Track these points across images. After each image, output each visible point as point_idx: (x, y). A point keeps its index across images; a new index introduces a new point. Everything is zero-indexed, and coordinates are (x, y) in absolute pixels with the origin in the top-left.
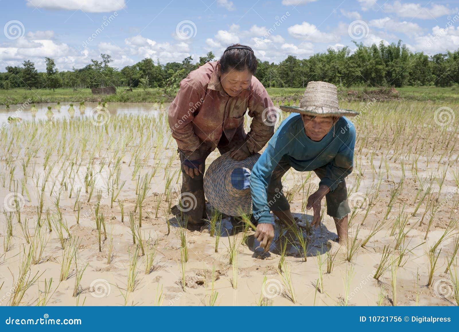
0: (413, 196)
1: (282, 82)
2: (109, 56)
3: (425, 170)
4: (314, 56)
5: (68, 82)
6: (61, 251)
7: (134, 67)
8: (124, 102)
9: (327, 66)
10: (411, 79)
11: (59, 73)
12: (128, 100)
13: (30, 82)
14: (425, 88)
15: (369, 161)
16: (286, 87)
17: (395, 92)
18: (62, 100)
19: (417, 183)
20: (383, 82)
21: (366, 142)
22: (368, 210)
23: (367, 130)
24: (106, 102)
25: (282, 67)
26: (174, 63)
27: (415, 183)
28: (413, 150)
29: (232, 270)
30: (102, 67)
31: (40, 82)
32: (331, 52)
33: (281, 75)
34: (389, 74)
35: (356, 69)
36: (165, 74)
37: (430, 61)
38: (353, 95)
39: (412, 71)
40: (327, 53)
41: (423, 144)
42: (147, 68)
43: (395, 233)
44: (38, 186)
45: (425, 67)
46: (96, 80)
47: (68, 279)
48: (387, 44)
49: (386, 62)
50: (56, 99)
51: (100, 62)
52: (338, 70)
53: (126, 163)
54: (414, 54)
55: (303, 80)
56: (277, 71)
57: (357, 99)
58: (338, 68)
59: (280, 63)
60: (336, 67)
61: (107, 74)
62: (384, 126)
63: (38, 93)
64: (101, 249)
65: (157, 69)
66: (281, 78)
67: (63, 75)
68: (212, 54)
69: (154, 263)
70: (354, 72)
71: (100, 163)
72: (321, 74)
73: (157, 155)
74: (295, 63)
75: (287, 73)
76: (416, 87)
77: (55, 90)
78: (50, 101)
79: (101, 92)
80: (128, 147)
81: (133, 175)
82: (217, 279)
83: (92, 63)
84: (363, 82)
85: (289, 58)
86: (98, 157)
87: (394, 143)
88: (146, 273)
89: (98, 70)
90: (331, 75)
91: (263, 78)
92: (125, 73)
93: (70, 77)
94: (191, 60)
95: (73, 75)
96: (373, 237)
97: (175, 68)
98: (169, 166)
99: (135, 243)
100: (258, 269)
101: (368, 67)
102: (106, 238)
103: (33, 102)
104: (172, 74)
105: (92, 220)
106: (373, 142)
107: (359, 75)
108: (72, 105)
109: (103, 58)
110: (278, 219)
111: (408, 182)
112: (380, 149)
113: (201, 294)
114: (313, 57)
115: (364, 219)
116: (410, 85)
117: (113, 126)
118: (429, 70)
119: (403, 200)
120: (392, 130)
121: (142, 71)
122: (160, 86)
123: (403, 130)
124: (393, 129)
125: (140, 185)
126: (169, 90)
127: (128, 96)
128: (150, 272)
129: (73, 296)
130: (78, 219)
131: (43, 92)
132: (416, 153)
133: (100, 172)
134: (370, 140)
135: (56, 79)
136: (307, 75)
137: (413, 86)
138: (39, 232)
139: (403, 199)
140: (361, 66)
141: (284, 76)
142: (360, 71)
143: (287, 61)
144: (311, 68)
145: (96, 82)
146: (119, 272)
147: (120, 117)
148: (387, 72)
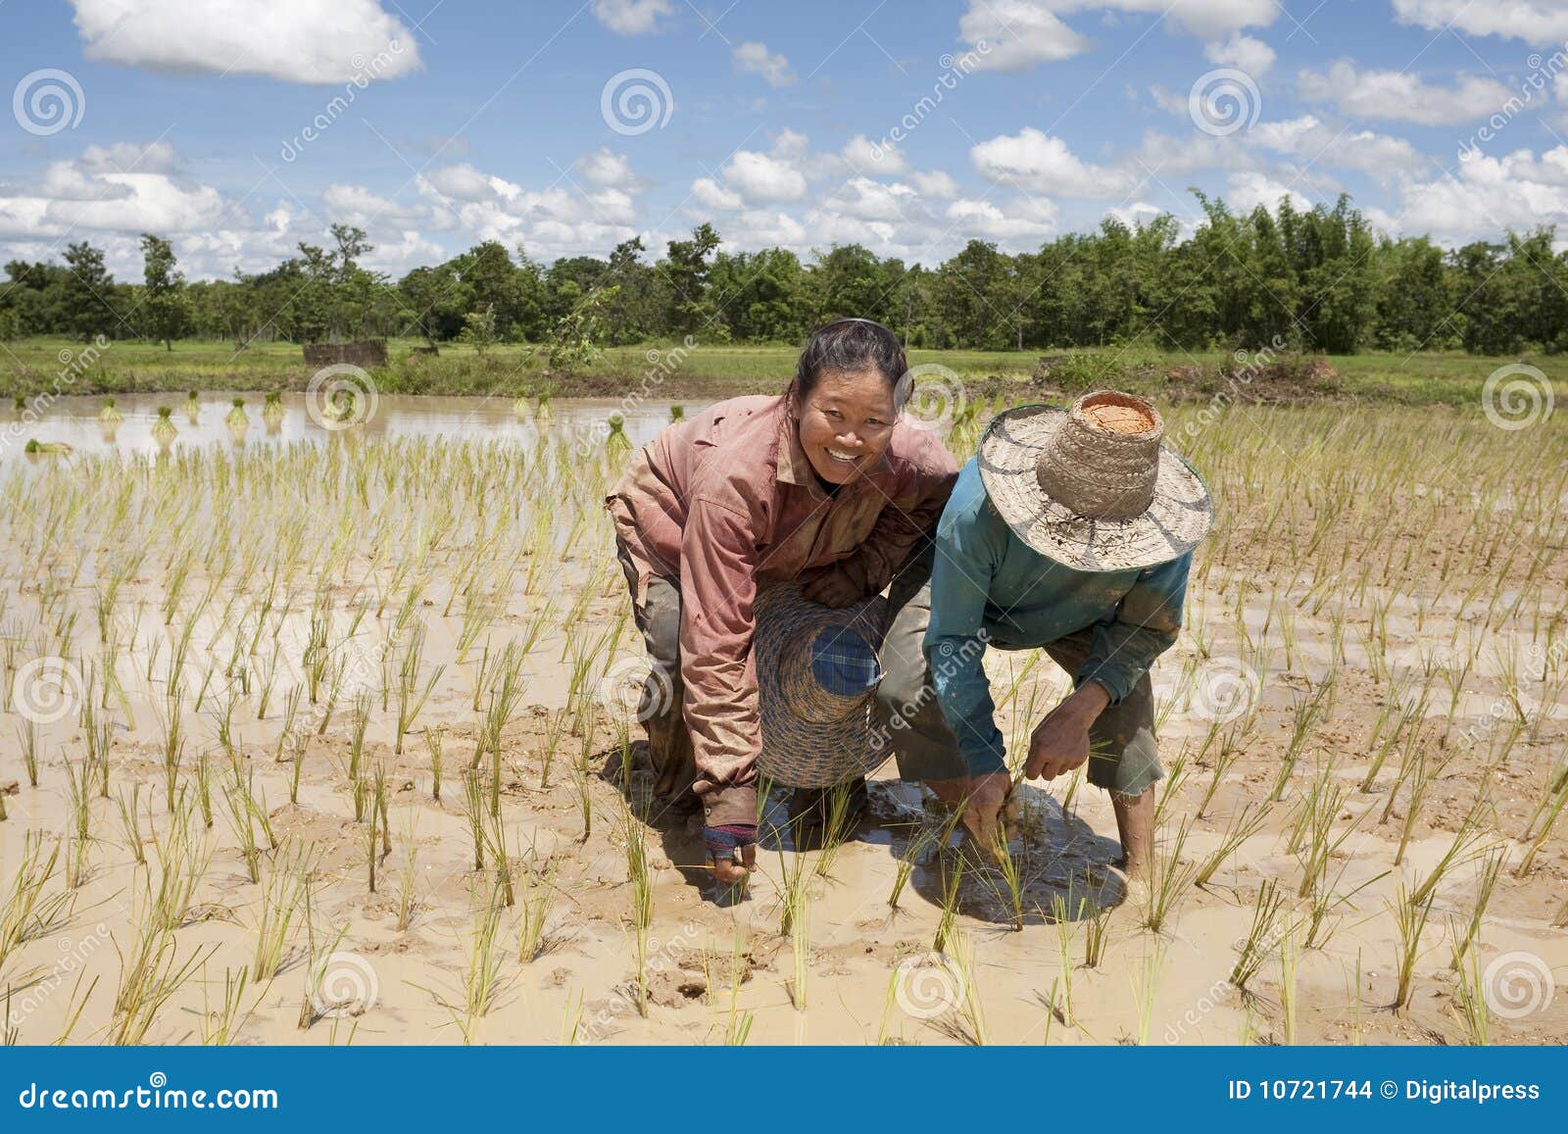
0: (1367, 728)
1: (949, 330)
2: (358, 234)
3: (1410, 643)
4: (1058, 245)
5: (216, 319)
6: (250, 887)
7: (444, 272)
8: (415, 394)
9: (1101, 279)
10: (1382, 328)
11: (188, 285)
12: (428, 386)
13: (86, 316)
14: (1432, 359)
15: (1231, 610)
16: (960, 348)
17: (1326, 373)
18: (204, 383)
19: (1382, 684)
22: (1219, 773)
23: (1227, 504)
25: (948, 279)
26: (583, 259)
27: (1377, 682)
28: (1377, 575)
29: (792, 951)
30: (333, 270)
31: (121, 316)
32: (1114, 231)
33: (944, 307)
34: (1309, 308)
35: (1199, 291)
36: (550, 298)
37: (1449, 268)
38: (1186, 382)
39: (1386, 299)
40: (1101, 234)
41: (1409, 555)
42: (490, 275)
43: (1301, 846)
44: (153, 677)
45: (1433, 287)
46: (312, 313)
47: (277, 973)
48: (1302, 206)
49: (1300, 268)
50: (181, 380)
51: (329, 254)
52: (1137, 293)
53: (435, 607)
54: (1397, 242)
55: (1019, 326)
56: (929, 293)
57: (1199, 396)
58: (1136, 286)
59: (942, 264)
60: (1131, 282)
61: (352, 294)
62: (1284, 490)
63: (118, 356)
64: (376, 882)
65: (523, 281)
66: (945, 316)
67: (199, 294)
68: (712, 232)
69: (546, 930)
70: (1191, 300)
71: (347, 603)
72: (1080, 306)
73: (537, 580)
74: (992, 267)
75: (966, 301)
76: (1400, 355)
77: (172, 347)
78: (164, 386)
79: (336, 358)
80: (439, 550)
81: (461, 646)
82: (743, 981)
83: (301, 256)
84: (1221, 333)
85: (970, 248)
86: (341, 584)
87: (1314, 549)
88: (521, 961)
89: (321, 281)
90: (1112, 309)
91: (885, 316)
92: (414, 290)
93: (224, 301)
94: (638, 252)
95: (235, 295)
96: (1231, 856)
97: (582, 276)
98: (577, 617)
99: (480, 864)
100: (871, 950)
101: (1239, 285)
102: (387, 851)
103: (105, 390)
104: (574, 296)
105: (339, 789)
106: (1248, 547)
107: (1209, 311)
108: (239, 404)
109: (339, 237)
110: (934, 797)
111: (1353, 683)
112: (1268, 570)
113: (697, 1025)
114: (1054, 248)
115: (1207, 801)
116: (1379, 347)
117: (383, 480)
118: (1446, 296)
119: (1333, 738)
120: (1310, 506)
121: (472, 283)
122: (532, 338)
123: (1345, 505)
124: (1314, 504)
125: (488, 682)
126: (566, 352)
127: (426, 373)
128: (536, 957)
129: (300, 1024)
130: (296, 788)
131: (133, 354)
132: (1386, 585)
133: (352, 633)
134: (1237, 538)
135: (177, 309)
136: (1031, 307)
137: (1390, 351)
138: (185, 826)
139: (1334, 735)
140: (1215, 282)
141: (955, 309)
142: (1214, 297)
143: (963, 259)
144: (1044, 287)
145: (312, 322)
146: (435, 957)
147: (403, 449)
148: (1301, 303)
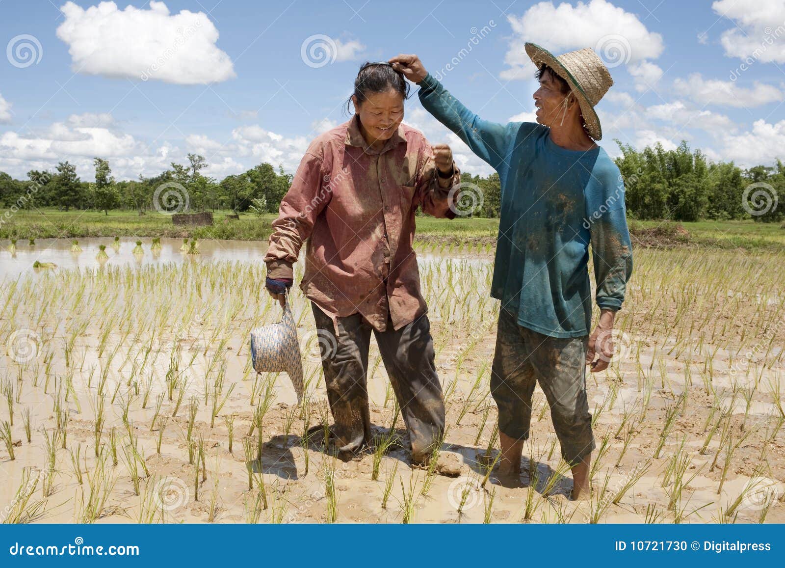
0: (703, 419)
1: (493, 208)
2: (201, 158)
3: (725, 374)
5: (130, 200)
6: (135, 497)
7: (243, 178)
8: (227, 239)
10: (711, 208)
11: (117, 183)
12: (233, 235)
13: (66, 198)
14: (736, 224)
15: (634, 356)
17: (682, 232)
18: (123, 232)
19: (710, 396)
20: (664, 212)
21: (629, 320)
22: (627, 443)
24: (196, 239)
25: (493, 183)
27: (708, 395)
28: (708, 338)
30: (188, 176)
31: (83, 198)
33: (491, 197)
34: (674, 199)
37: (745, 178)
39: (713, 194)
41: (725, 328)
42: (265, 179)
43: (669, 483)
44: (91, 385)
45: (736, 188)
49: (668, 178)
50: (112, 231)
51: (186, 168)
53: (233, 350)
54: (718, 165)
56: (483, 190)
59: (490, 176)
61: (197, 188)
62: (661, 293)
63: (81, 218)
64: (198, 496)
65: (281, 182)
66: (491, 202)
67: (122, 187)
71: (189, 348)
76: (720, 222)
77: (108, 213)
78: (103, 234)
79: (188, 221)
80: (236, 321)
81: (245, 371)
83: (172, 169)
84: (630, 211)
86: (187, 338)
87: (676, 324)
89: (182, 181)
92: (228, 186)
93: (134, 191)
95: (139, 188)
96: (632, 487)
99: (251, 487)
101: (638, 187)
102: (205, 479)
103: (74, 236)
105: (182, 446)
106: (643, 323)
108: (139, 244)
109: (191, 160)
111: (696, 395)
112: (653, 335)
115: (621, 458)
116: (709, 218)
117: (209, 284)
118: (743, 192)
119: (686, 425)
120: (674, 301)
121: (256, 183)
123: (692, 301)
124: (676, 300)
125: (258, 390)
127: (233, 228)
130: (160, 445)
131: (89, 217)
132: (713, 344)
133: (191, 364)
134: (637, 318)
135: (111, 195)
137: (715, 220)
138: (103, 467)
139: (686, 423)
141: (496, 198)
147: (220, 267)
148: (670, 196)
